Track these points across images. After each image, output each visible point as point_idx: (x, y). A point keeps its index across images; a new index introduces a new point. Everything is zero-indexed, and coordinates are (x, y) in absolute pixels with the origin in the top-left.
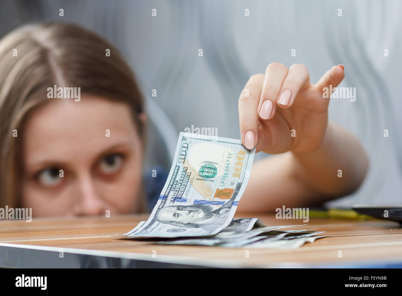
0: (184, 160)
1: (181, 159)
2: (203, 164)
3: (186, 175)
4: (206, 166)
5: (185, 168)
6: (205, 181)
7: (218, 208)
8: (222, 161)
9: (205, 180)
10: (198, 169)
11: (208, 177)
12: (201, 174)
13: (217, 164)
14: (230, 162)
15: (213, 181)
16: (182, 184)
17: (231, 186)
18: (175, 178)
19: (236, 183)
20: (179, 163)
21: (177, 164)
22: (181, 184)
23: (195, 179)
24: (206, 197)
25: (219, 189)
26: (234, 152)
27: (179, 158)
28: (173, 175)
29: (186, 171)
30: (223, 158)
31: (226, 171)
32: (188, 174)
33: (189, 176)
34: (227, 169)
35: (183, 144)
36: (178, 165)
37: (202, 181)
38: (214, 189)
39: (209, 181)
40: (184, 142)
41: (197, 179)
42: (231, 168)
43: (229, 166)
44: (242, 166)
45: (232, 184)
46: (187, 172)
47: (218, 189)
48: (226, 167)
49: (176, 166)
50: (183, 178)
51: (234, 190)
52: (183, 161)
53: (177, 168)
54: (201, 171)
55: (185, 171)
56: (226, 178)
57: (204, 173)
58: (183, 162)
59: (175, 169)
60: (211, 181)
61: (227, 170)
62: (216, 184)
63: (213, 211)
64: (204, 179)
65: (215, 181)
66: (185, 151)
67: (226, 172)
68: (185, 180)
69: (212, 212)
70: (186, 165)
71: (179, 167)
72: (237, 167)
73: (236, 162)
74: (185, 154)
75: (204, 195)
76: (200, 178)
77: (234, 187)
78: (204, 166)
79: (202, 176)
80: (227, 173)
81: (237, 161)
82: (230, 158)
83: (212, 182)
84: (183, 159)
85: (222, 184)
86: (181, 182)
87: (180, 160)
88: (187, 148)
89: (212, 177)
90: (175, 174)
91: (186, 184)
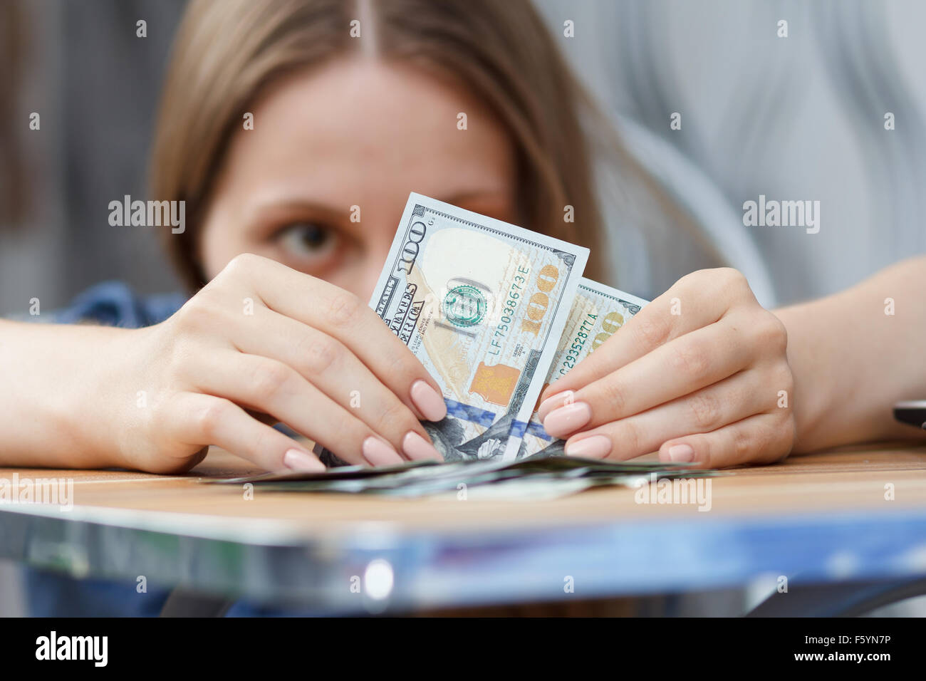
0: (411, 264)
1: (403, 260)
2: (455, 284)
3: (411, 308)
4: (461, 290)
5: (412, 287)
6: (453, 333)
7: (476, 435)
8: (501, 284)
9: (455, 330)
10: (442, 294)
11: (463, 321)
13: (488, 289)
14: (519, 292)
15: (473, 336)
16: (400, 332)
17: (515, 359)
18: (384, 312)
19: (528, 352)
20: (399, 270)
21: (392, 271)
22: (398, 331)
23: (431, 324)
24: (453, 385)
25: (486, 365)
26: (532, 265)
27: (401, 257)
28: (381, 301)
29: (413, 295)
30: (505, 276)
31: (506, 311)
32: (417, 305)
33: (418, 311)
34: (509, 307)
35: (412, 223)
36: (396, 274)
37: (448, 331)
38: (474, 362)
39: (464, 333)
40: (416, 218)
41: (437, 324)
42: (520, 305)
43: (515, 300)
44: (546, 305)
45: (518, 351)
46: (414, 300)
47: (482, 364)
48: (509, 303)
49: (391, 277)
50: (402, 315)
51: (518, 371)
52: (408, 266)
53: (393, 282)
54: (447, 303)
55: (410, 296)
56: (504, 332)
57: (454, 309)
58: (409, 269)
59: (387, 286)
60: (468, 334)
61: (509, 310)
62: (480, 345)
63: (463, 443)
64: (452, 325)
65: (478, 337)
66: (417, 243)
67: (506, 316)
68: (409, 321)
69: (460, 448)
70: (413, 279)
71: (397, 281)
72: (534, 305)
73: (534, 293)
74: (415, 251)
75: (449, 378)
76: (444, 320)
77: (520, 363)
78: (457, 290)
80: (511, 317)
81: (536, 290)
82: (522, 280)
83: (470, 339)
84: (409, 262)
85: (493, 349)
86: (398, 326)
87: (402, 264)
88: (423, 237)
89: (473, 323)
90: (386, 298)
91: (409, 333)
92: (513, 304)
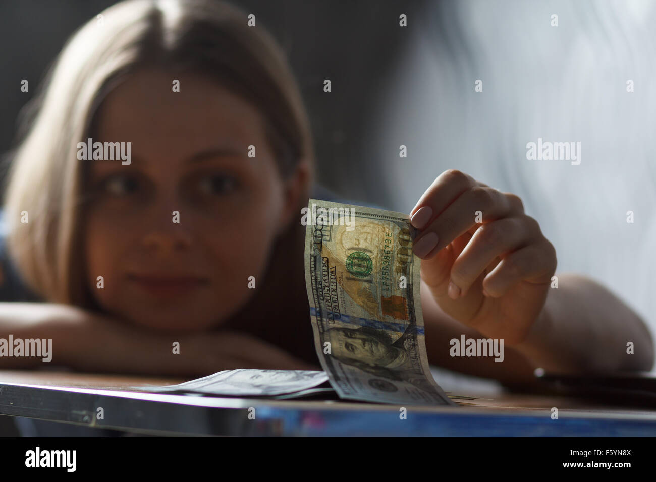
0: (321, 245)
1: (315, 243)
2: (350, 252)
3: (329, 272)
4: (354, 255)
5: (326, 259)
6: (359, 282)
8: (377, 248)
9: (360, 280)
10: (344, 259)
12: (351, 270)
13: (371, 252)
14: (389, 249)
15: (371, 281)
16: (330, 288)
18: (316, 277)
20: (314, 250)
21: (311, 252)
23: (345, 279)
24: (373, 313)
25: (385, 297)
26: (393, 231)
27: (313, 241)
28: (311, 272)
29: (328, 264)
30: (379, 242)
31: (385, 263)
32: (333, 270)
33: (334, 273)
34: (386, 260)
37: (356, 282)
38: (378, 297)
39: (365, 281)
41: (348, 279)
42: (392, 257)
43: (388, 255)
44: (407, 255)
46: (330, 267)
47: (382, 297)
48: (385, 257)
49: (311, 256)
50: (327, 278)
51: (404, 298)
53: (314, 258)
54: (349, 265)
55: (326, 265)
56: (387, 276)
57: (354, 268)
58: (320, 247)
59: (311, 261)
60: (368, 281)
62: (377, 287)
63: (393, 342)
64: (356, 278)
65: (374, 282)
66: (320, 231)
67: (385, 266)
68: (332, 280)
69: (393, 345)
70: (324, 254)
72: (400, 256)
73: (399, 248)
74: (321, 236)
75: (368, 309)
76: (351, 276)
77: (404, 293)
78: (352, 256)
79: (352, 273)
81: (400, 246)
82: (389, 241)
83: (370, 283)
84: (318, 243)
86: (327, 284)
87: (316, 246)
90: (313, 269)
91: (335, 288)
92: (388, 258)
